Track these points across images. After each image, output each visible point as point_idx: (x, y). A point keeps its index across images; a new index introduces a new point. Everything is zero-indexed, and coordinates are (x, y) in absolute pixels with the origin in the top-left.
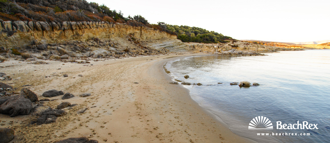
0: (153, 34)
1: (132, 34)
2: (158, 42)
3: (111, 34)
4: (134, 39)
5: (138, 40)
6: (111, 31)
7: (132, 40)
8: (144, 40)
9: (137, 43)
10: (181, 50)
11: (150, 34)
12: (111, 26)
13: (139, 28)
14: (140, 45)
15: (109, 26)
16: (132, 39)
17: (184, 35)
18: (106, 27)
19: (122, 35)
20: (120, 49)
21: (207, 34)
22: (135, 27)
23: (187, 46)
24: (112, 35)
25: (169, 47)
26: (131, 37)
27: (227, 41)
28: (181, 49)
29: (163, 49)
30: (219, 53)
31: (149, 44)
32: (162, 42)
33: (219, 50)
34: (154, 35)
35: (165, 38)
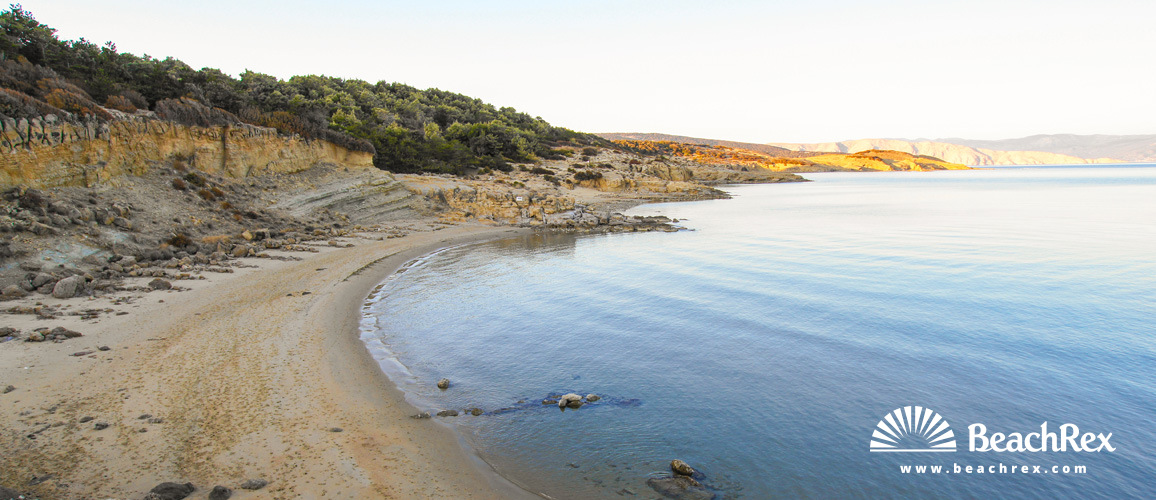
0: (276, 152)
1: (185, 159)
2: (300, 184)
3: (90, 165)
4: (196, 181)
5: (214, 184)
6: (92, 154)
7: (187, 184)
8: (239, 181)
9: (211, 196)
10: (395, 213)
11: (262, 153)
12: (92, 132)
13: (217, 129)
14: (227, 206)
15: (81, 134)
16: (187, 180)
17: (396, 128)
18: (68, 139)
19: (143, 164)
20: (152, 235)
21: (488, 125)
22: (195, 128)
23: (414, 193)
24: (99, 169)
25: (347, 201)
26: (184, 169)
27: (563, 153)
28: (394, 206)
29: (326, 217)
30: (534, 222)
31: (265, 195)
32: (315, 183)
33: (534, 209)
34: (281, 154)
35: (324, 164)
